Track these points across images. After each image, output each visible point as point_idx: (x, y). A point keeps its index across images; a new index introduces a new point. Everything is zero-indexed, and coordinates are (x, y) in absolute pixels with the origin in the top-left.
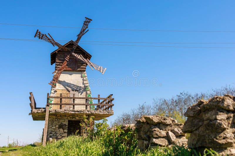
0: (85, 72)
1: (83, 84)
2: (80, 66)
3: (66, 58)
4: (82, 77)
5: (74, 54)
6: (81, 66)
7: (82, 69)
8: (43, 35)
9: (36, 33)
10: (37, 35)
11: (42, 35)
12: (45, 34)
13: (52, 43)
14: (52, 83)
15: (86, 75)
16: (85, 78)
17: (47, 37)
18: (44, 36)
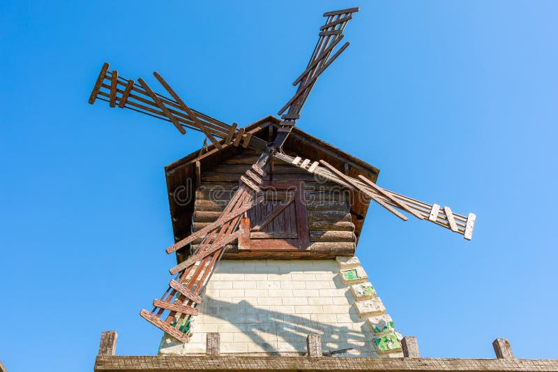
0: (355, 260)
1: (355, 315)
2: (322, 229)
3: (247, 177)
4: (339, 283)
5: (286, 158)
6: (330, 229)
7: (338, 245)
8: (130, 85)
9: (99, 83)
10: (102, 89)
11: (123, 88)
12: (140, 80)
13: (175, 121)
14: (166, 313)
15: (361, 272)
16: (357, 288)
17: (149, 93)
18: (133, 92)
